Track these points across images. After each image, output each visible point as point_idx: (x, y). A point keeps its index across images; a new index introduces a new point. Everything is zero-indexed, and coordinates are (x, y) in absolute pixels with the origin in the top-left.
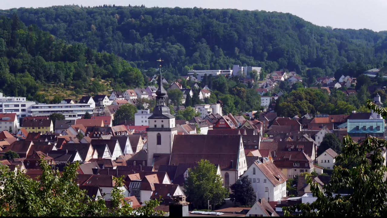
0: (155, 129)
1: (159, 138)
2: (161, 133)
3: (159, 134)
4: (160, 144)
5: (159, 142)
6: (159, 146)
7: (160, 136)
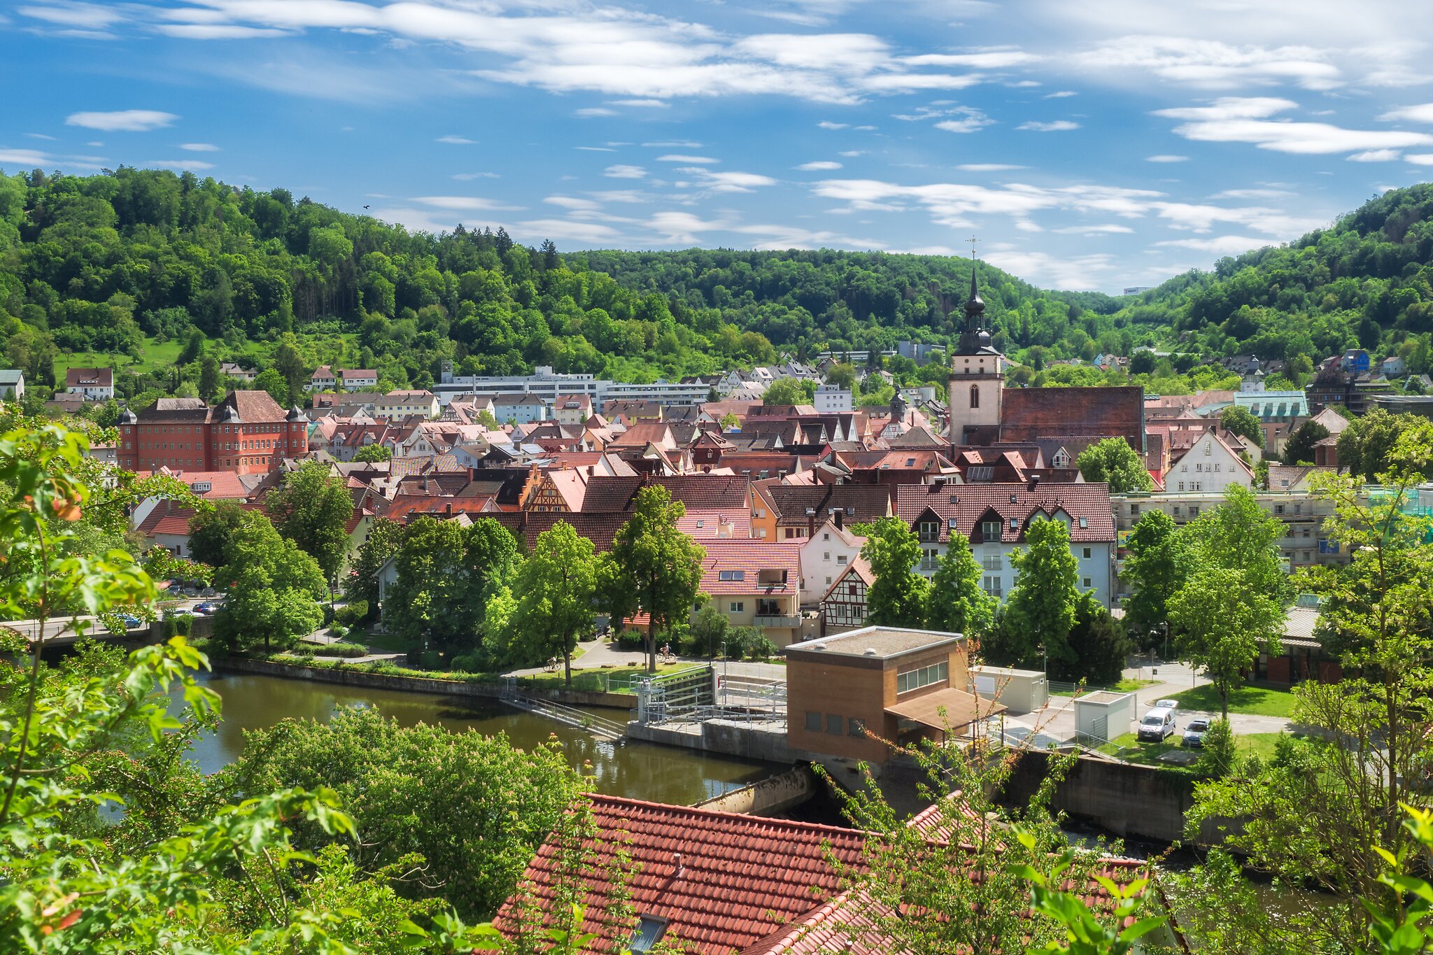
0: (967, 376)
1: (975, 394)
2: (978, 383)
3: (974, 386)
4: (977, 406)
5: (975, 402)
6: (974, 410)
7: (977, 391)
